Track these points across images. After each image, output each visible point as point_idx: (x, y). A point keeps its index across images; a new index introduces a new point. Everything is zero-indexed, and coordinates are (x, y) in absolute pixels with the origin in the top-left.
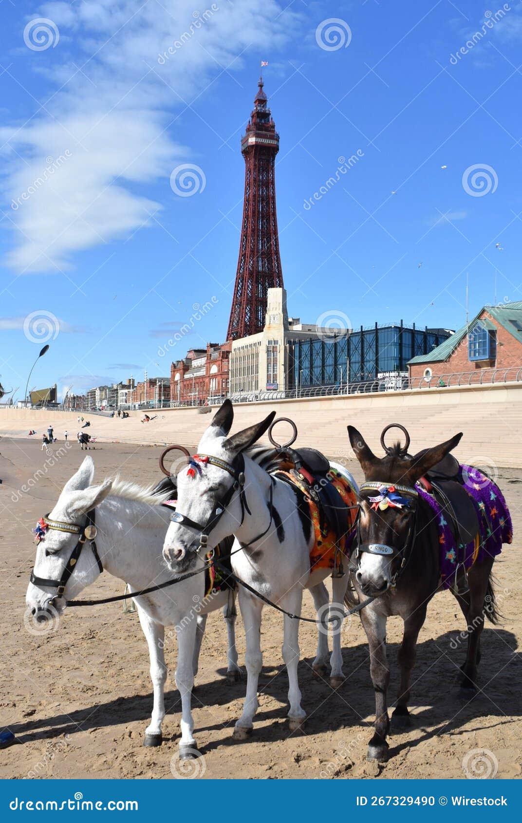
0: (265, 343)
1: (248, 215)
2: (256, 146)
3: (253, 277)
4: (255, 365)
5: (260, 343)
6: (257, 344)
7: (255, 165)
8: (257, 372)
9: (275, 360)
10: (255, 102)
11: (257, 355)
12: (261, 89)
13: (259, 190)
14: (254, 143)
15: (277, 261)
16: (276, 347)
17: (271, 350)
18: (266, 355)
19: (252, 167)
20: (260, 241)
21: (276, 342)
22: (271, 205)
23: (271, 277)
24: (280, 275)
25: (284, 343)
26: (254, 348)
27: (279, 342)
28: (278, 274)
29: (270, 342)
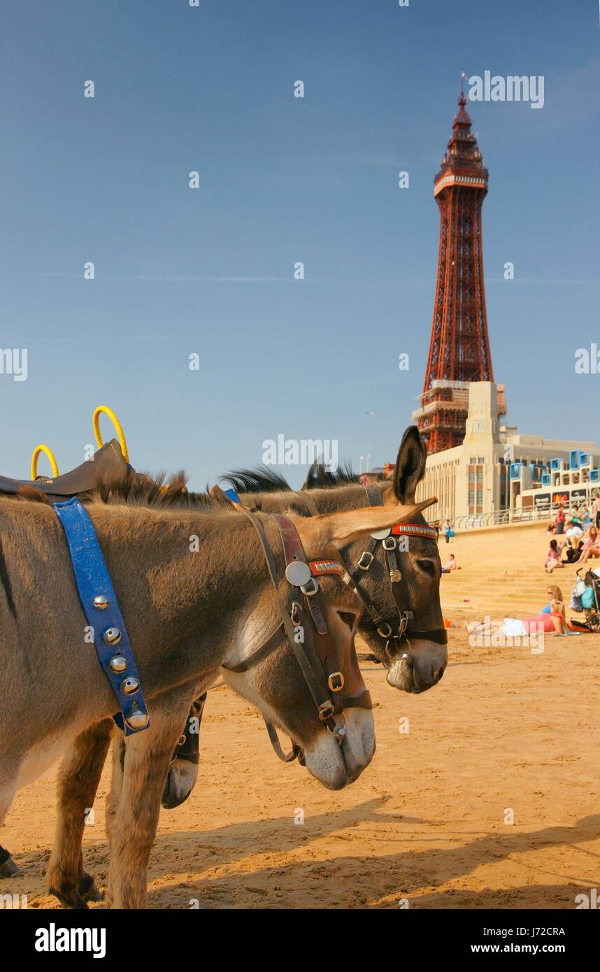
0: (465, 462)
1: (444, 284)
2: (454, 189)
3: (450, 370)
4: (450, 492)
5: (458, 462)
6: (454, 462)
7: (454, 214)
8: (454, 503)
9: (480, 486)
10: (454, 127)
11: (454, 478)
12: (463, 109)
13: (458, 249)
14: (452, 184)
15: (485, 347)
16: (481, 467)
17: (475, 470)
18: (466, 479)
19: (449, 217)
20: (461, 320)
21: (481, 460)
22: (476, 268)
23: (475, 370)
24: (488, 368)
25: (493, 462)
26: (450, 468)
27: (486, 460)
28: (486, 365)
29: (472, 460)
